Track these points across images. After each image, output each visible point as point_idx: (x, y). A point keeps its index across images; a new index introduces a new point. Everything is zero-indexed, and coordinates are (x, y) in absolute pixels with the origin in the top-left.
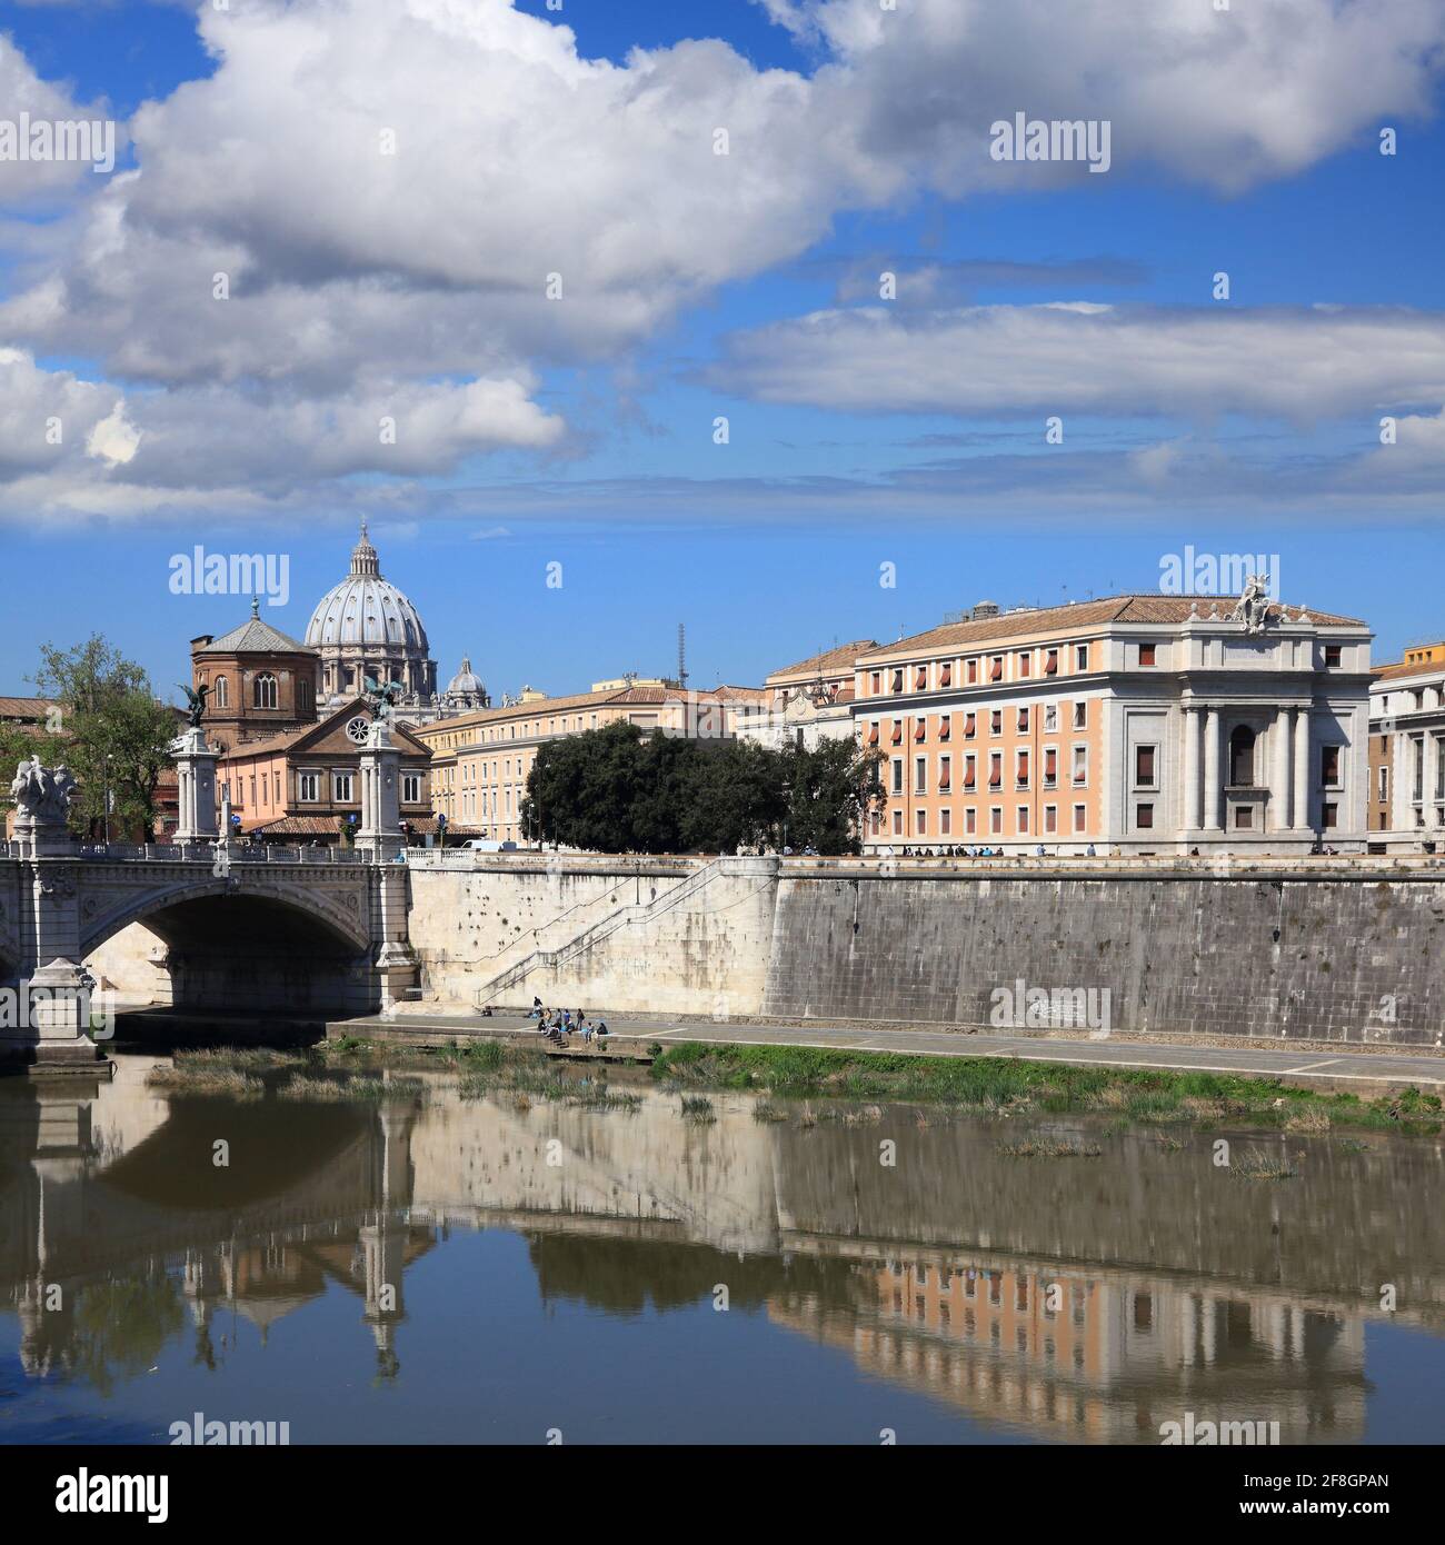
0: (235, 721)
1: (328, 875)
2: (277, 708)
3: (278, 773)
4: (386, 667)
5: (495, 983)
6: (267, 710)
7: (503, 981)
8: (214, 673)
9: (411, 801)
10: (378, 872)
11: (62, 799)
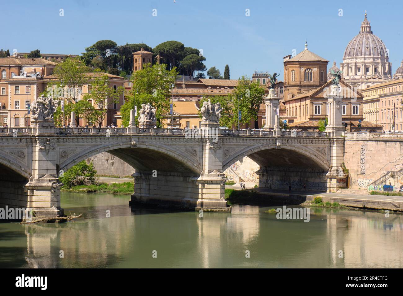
0: (297, 86)
1: (314, 142)
2: (312, 81)
3: (307, 105)
4: (373, 65)
5: (375, 182)
6: (309, 82)
7: (378, 182)
8: (290, 69)
9: (355, 114)
10: (333, 141)
11: (218, 114)
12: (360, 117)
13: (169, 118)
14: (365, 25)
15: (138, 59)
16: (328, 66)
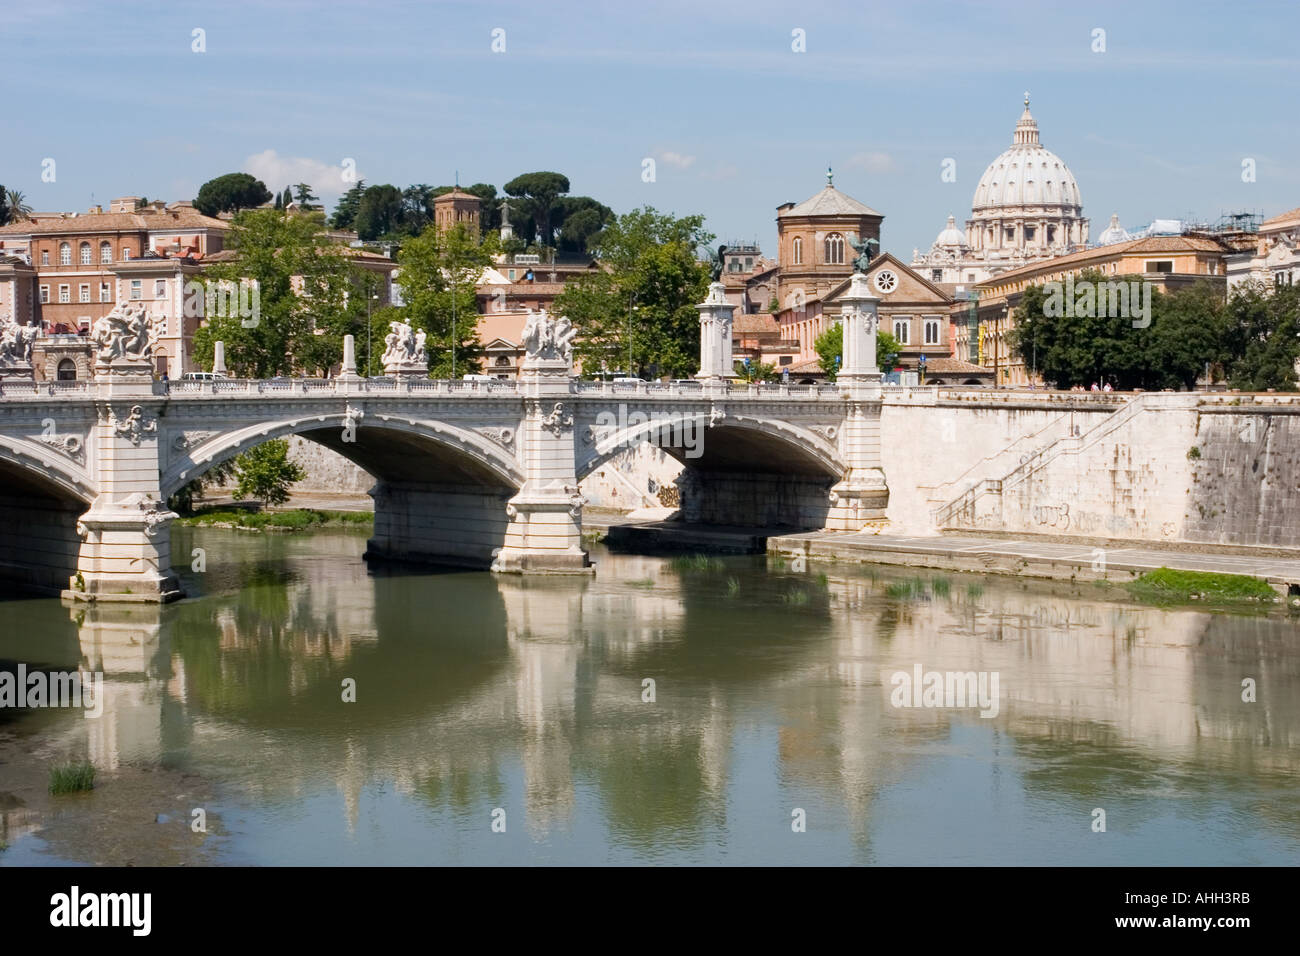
0: (807, 275)
1: (807, 409)
2: (844, 264)
3: (818, 320)
6: (835, 266)
8: (792, 235)
9: (932, 343)
10: (854, 407)
11: (563, 345)
12: (942, 350)
13: (493, 354)
14: (1028, 128)
15: (445, 212)
16: (881, 226)
